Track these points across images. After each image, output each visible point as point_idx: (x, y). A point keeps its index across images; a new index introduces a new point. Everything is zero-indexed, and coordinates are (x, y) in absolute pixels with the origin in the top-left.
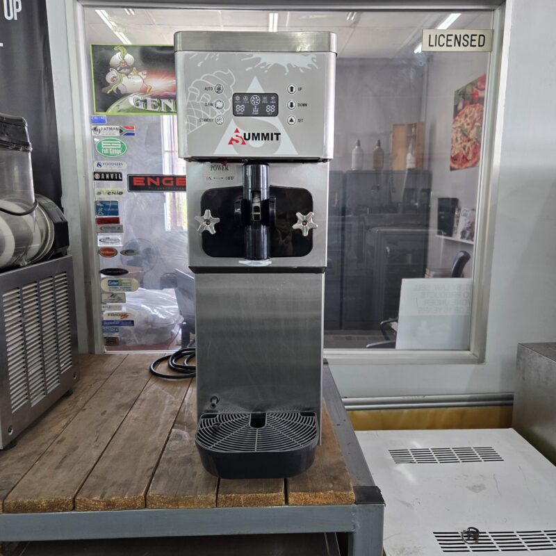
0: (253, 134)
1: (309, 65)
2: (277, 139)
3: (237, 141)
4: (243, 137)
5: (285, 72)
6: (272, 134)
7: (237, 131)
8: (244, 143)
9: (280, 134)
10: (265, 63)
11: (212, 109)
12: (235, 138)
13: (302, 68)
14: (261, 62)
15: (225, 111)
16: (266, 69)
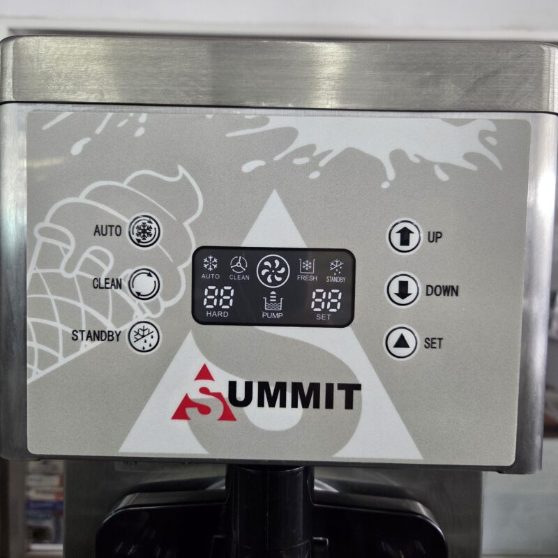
0: (264, 386)
1: (469, 157)
2: (349, 404)
3: (205, 410)
4: (226, 395)
5: (386, 179)
6: (330, 387)
7: (204, 374)
8: (227, 416)
9: (358, 387)
10: (311, 148)
11: (117, 299)
12: (196, 396)
13: (445, 167)
14: (298, 143)
15: (164, 305)
16: (313, 165)
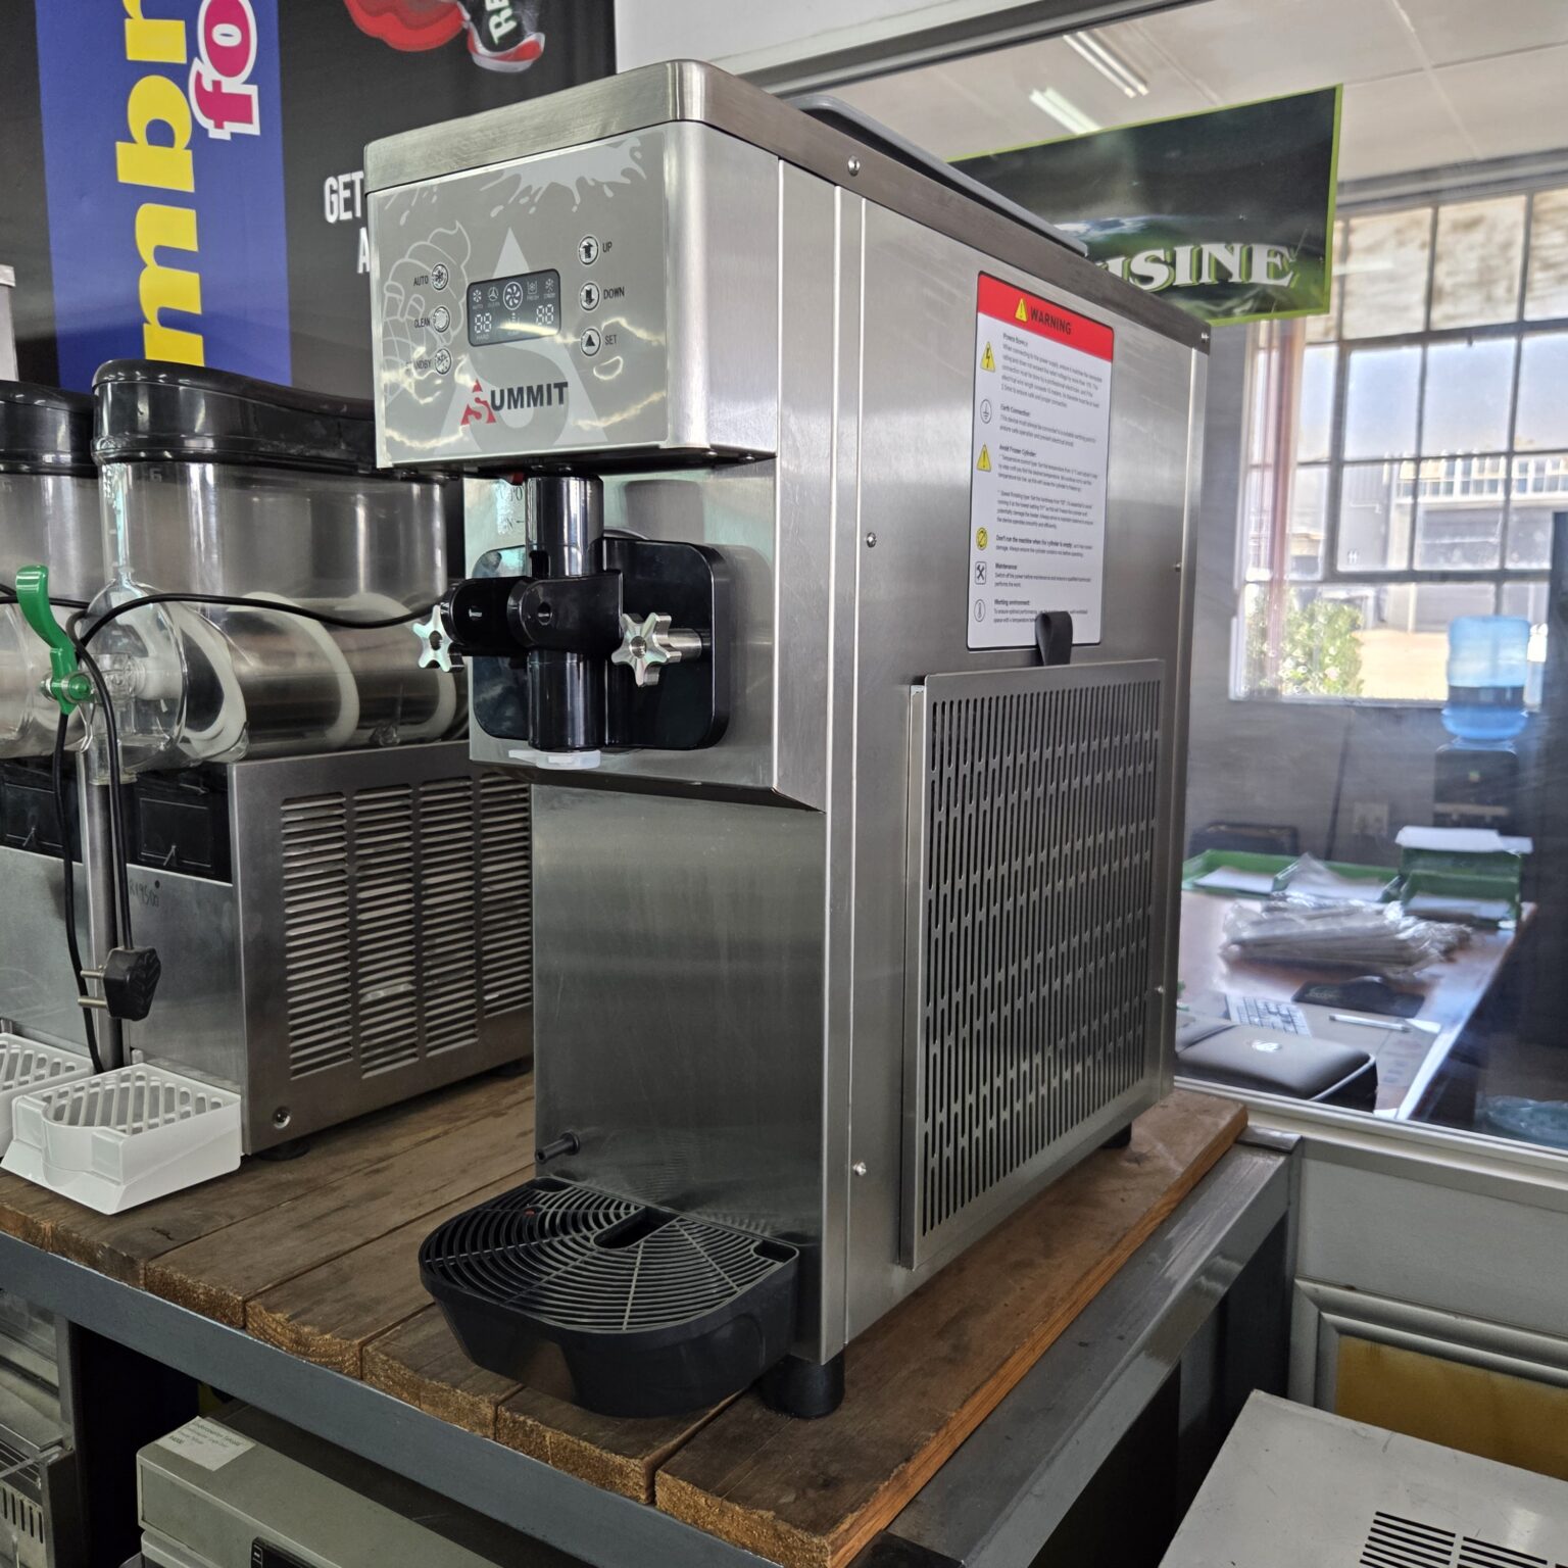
0: (511, 391)
1: (626, 173)
2: (561, 400)
3: (478, 415)
4: (489, 402)
5: (574, 204)
6: (549, 386)
7: (478, 388)
8: (491, 419)
9: (565, 384)
10: (530, 187)
11: (427, 331)
12: (474, 406)
13: (611, 185)
14: (522, 186)
15: (453, 333)
16: (531, 203)
